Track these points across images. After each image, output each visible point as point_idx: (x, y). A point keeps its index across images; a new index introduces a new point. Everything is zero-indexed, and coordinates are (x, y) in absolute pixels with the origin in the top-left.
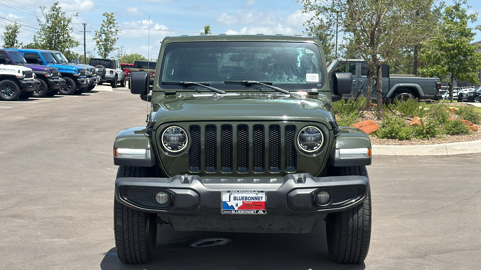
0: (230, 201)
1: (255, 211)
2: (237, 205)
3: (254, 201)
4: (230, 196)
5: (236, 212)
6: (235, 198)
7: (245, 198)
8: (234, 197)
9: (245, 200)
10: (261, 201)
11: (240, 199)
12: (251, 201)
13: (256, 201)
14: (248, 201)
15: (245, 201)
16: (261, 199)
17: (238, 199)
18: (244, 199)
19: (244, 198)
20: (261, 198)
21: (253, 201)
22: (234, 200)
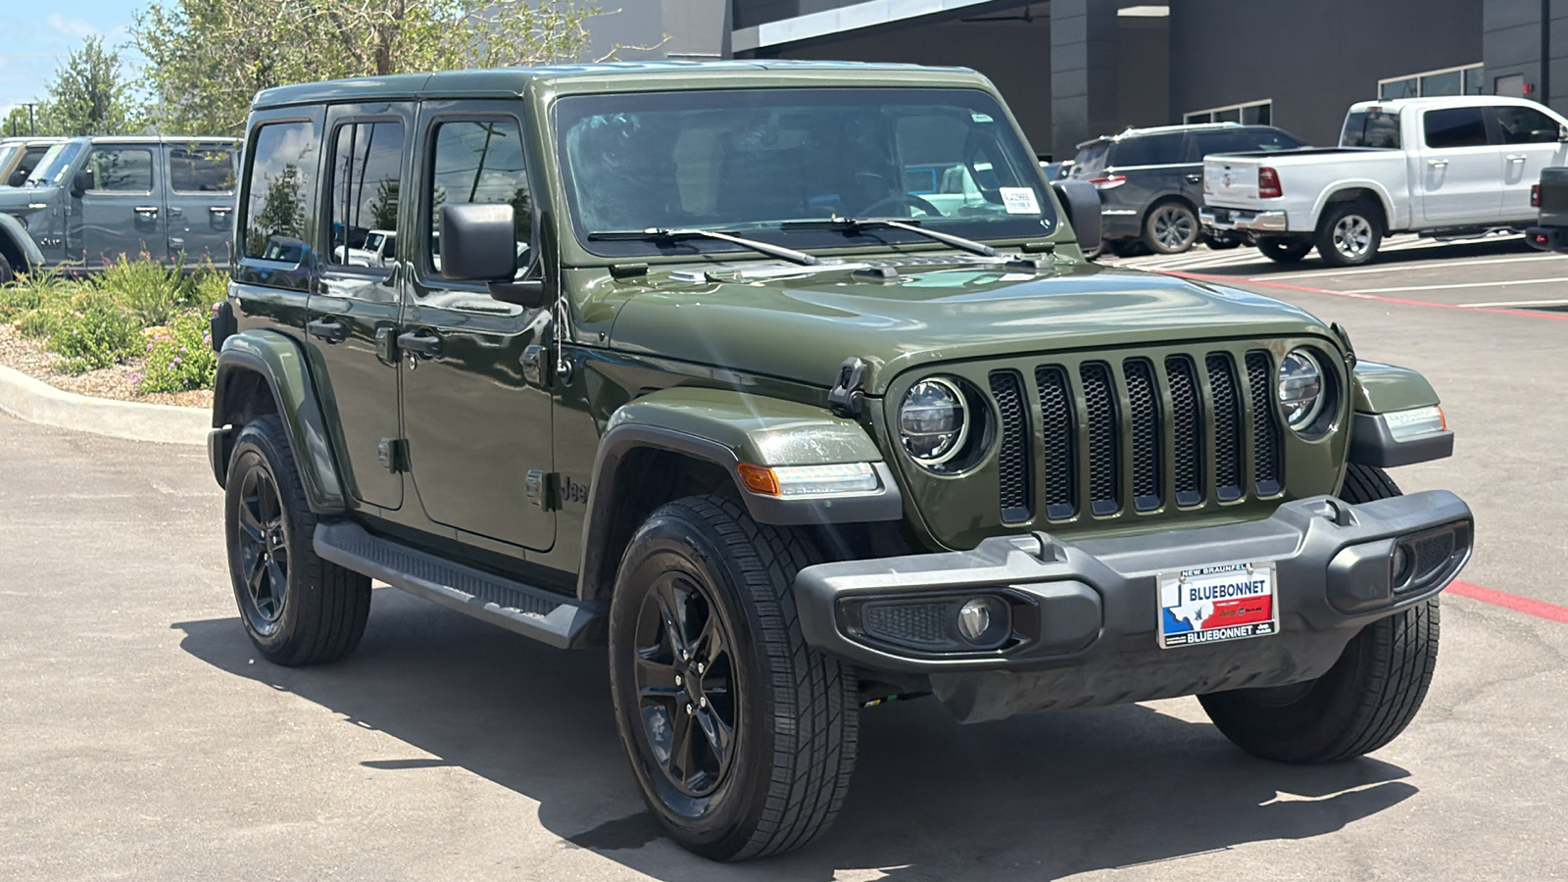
0: (1180, 605)
1: (1250, 628)
2: (1199, 615)
3: (1244, 596)
4: (1180, 587)
5: (1199, 637)
6: (1194, 595)
7: (1221, 591)
8: (1192, 590)
9: (1222, 596)
10: (1259, 594)
11: (1208, 595)
12: (1235, 597)
13: (1248, 595)
14: (1227, 597)
15: (1219, 599)
16: (1259, 589)
17: (1202, 595)
18: (1218, 594)
19: (1218, 589)
20: (1259, 585)
21: (1240, 596)
22: (1192, 600)
